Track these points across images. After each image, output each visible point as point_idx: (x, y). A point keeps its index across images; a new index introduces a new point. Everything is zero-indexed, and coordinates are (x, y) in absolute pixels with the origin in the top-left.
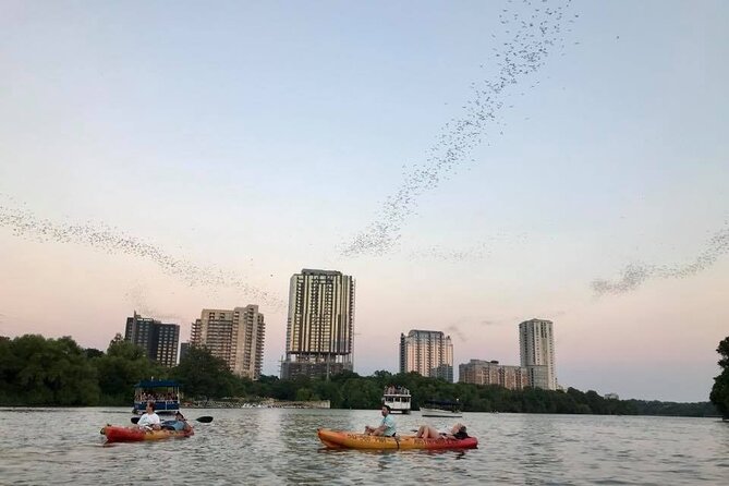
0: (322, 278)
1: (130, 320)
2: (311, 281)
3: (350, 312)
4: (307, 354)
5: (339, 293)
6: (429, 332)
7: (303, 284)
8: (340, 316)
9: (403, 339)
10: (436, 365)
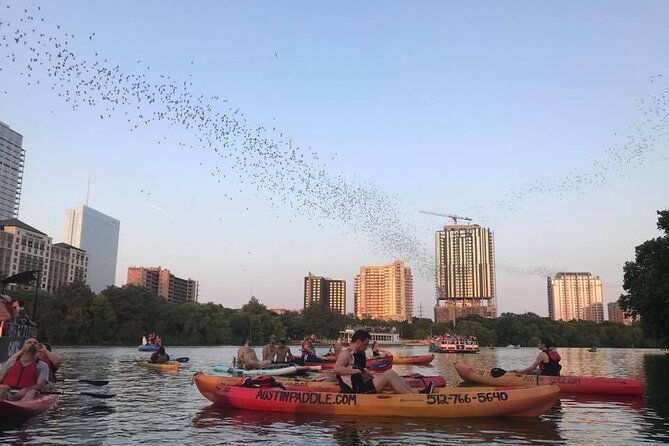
0: (462, 232)
1: (306, 279)
2: (452, 236)
3: (490, 261)
4: (454, 299)
5: (478, 244)
6: (575, 274)
7: (445, 239)
8: (480, 265)
9: (549, 282)
10: (584, 304)
